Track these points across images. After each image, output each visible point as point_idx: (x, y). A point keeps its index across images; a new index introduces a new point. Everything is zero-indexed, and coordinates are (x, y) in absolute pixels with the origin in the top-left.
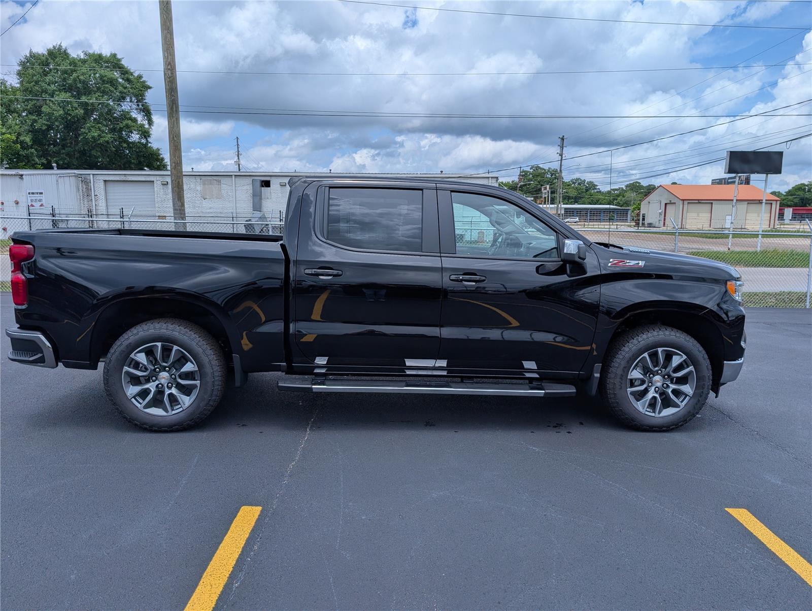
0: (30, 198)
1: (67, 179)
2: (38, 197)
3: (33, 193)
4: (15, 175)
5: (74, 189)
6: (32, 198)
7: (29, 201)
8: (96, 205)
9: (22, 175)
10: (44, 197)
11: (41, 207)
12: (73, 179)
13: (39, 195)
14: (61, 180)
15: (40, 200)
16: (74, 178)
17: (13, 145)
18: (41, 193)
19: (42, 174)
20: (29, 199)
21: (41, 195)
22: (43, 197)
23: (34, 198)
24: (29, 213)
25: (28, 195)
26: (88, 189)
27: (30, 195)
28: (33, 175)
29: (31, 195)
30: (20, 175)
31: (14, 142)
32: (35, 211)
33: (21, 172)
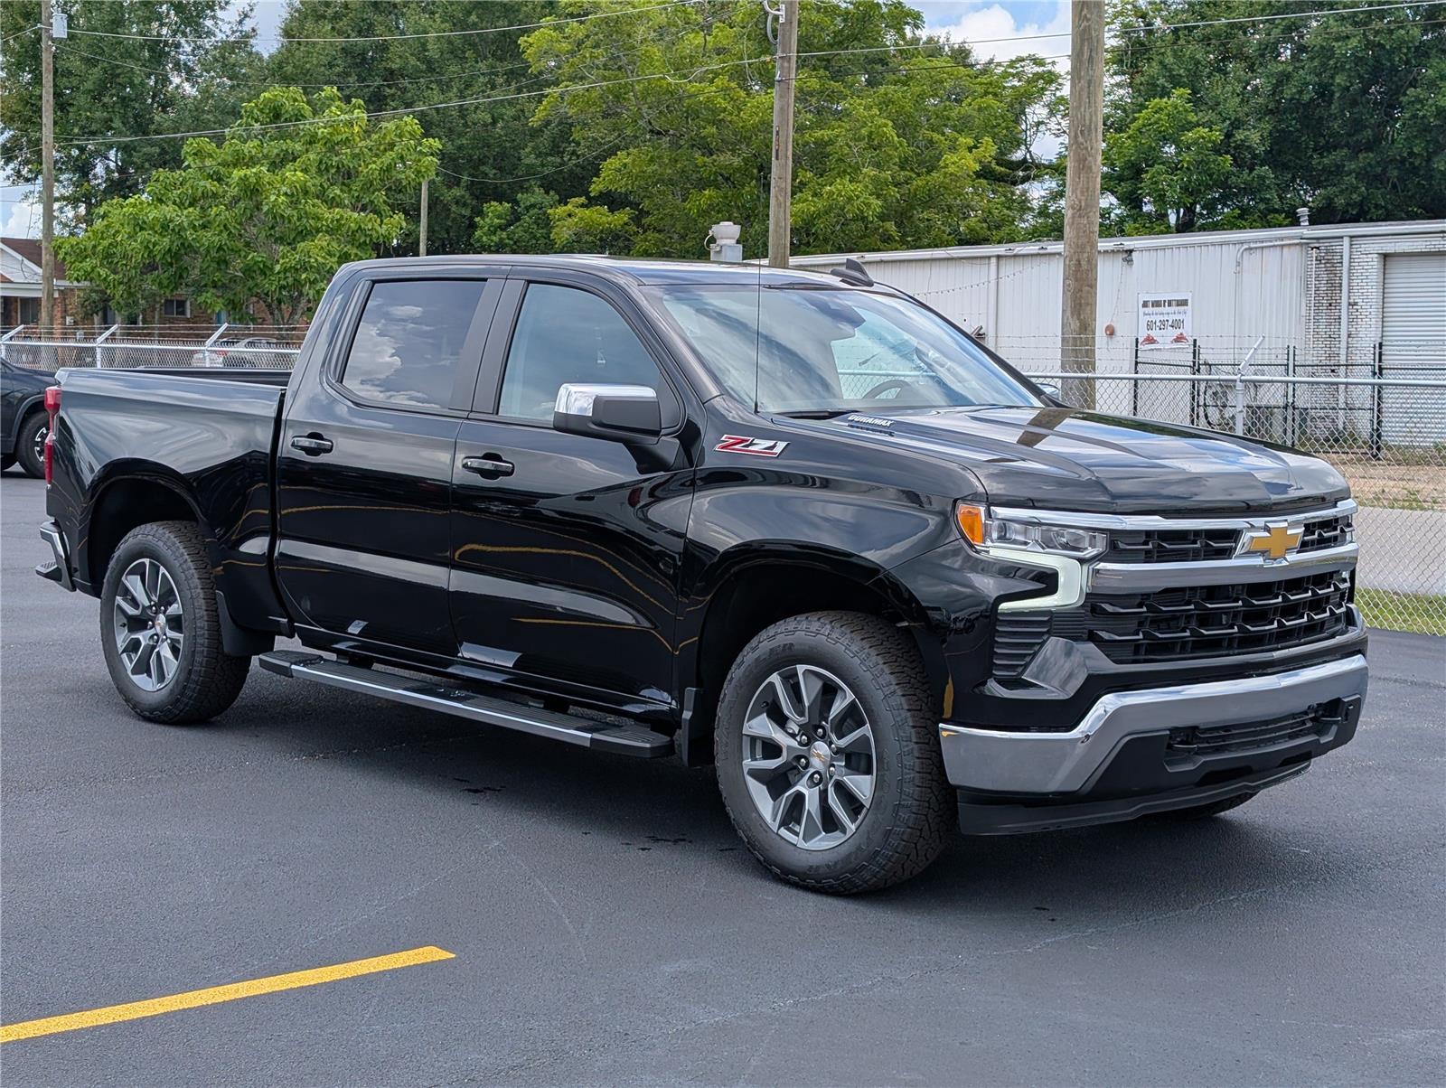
0: (1148, 318)
1: (1272, 257)
2: (1171, 313)
3: (1157, 304)
4: (1113, 251)
5: (1293, 287)
6: (1153, 318)
7: (1143, 325)
8: (1349, 336)
9: (1130, 252)
10: (1189, 313)
11: (1175, 345)
12: (1293, 257)
13: (1174, 308)
14: (1251, 261)
15: (1176, 324)
16: (1296, 251)
17: (1212, 158)
18: (1184, 303)
19: (1193, 246)
20: (1144, 321)
21: (1182, 308)
22: (1186, 315)
23: (1158, 318)
24: (1137, 363)
25: (1142, 310)
26: (1334, 286)
27: (1146, 310)
28: (1164, 248)
29: (1150, 309)
30: (1126, 251)
31: (1217, 150)
32: (1157, 357)
33: (1128, 243)
